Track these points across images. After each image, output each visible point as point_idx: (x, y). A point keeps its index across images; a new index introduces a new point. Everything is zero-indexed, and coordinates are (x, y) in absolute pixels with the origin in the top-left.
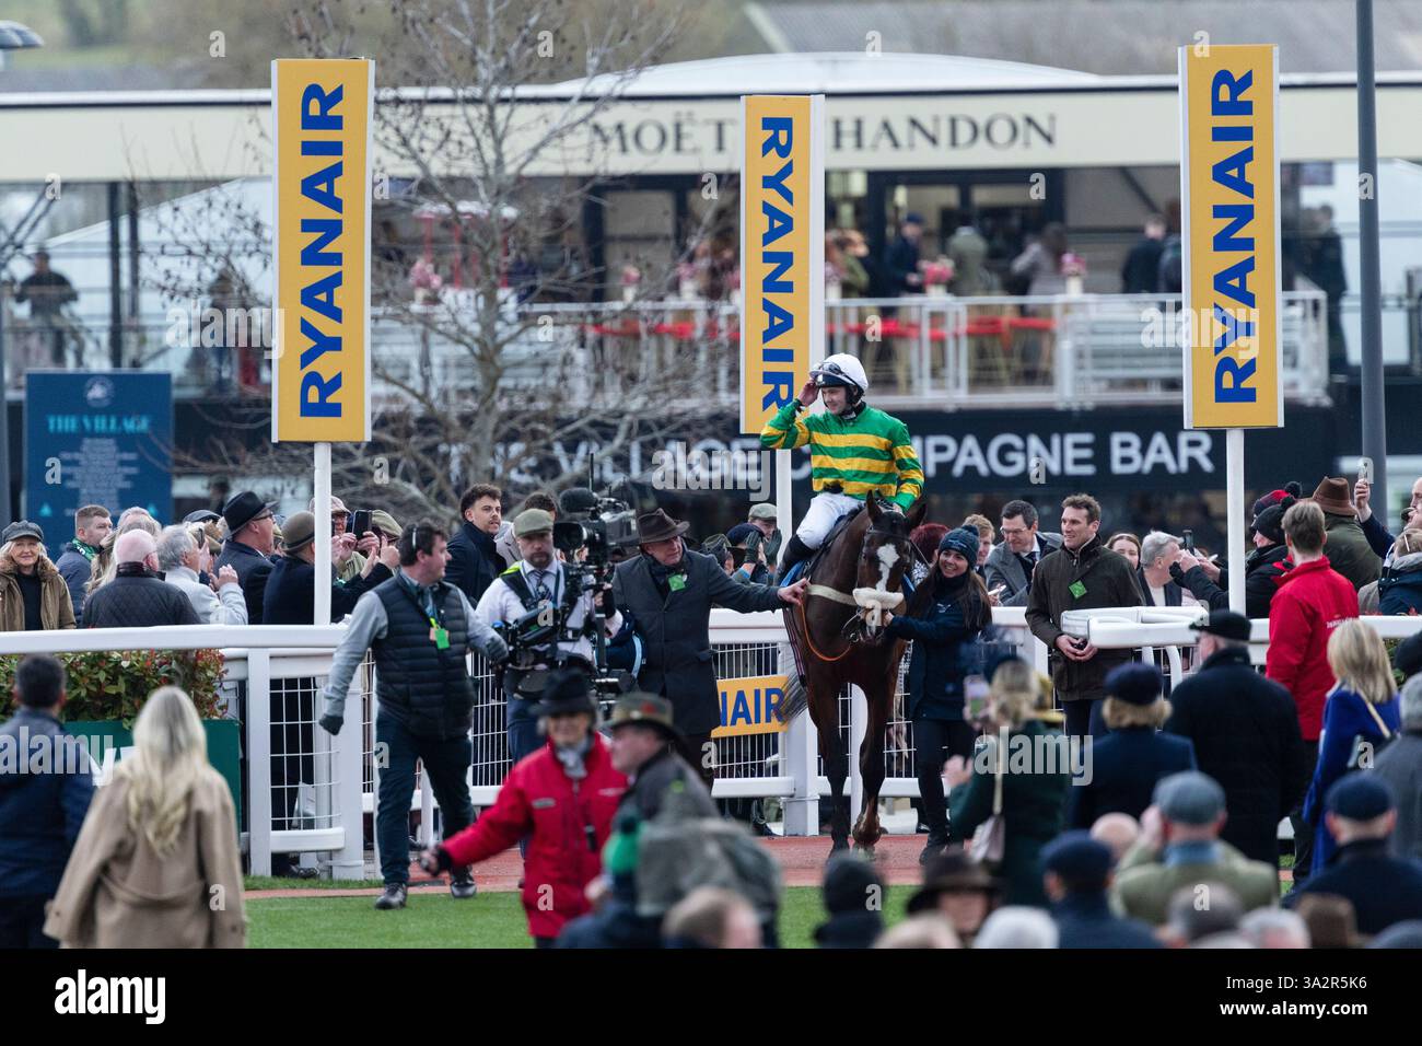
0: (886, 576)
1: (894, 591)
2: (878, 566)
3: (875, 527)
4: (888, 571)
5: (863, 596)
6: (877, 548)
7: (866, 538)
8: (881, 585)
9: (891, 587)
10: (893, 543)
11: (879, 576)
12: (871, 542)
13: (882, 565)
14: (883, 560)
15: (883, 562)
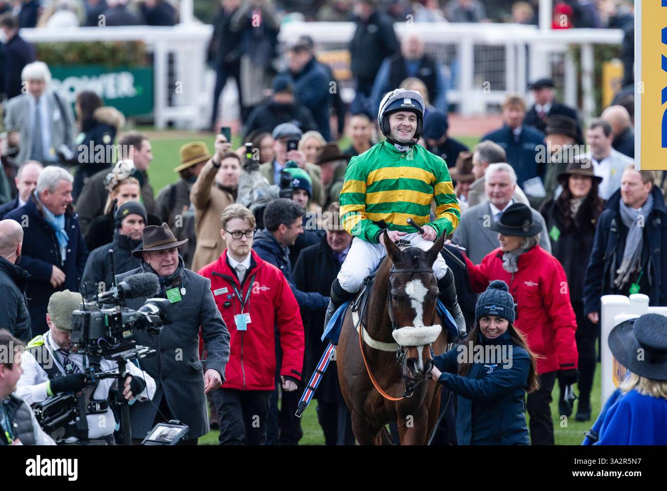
0: (420, 312)
1: (432, 325)
2: (410, 304)
3: (398, 267)
4: (421, 306)
5: (403, 335)
6: (405, 287)
7: (392, 280)
8: (418, 321)
9: (428, 321)
10: (418, 278)
11: (412, 315)
12: (397, 283)
13: (413, 301)
14: (414, 297)
15: (414, 299)
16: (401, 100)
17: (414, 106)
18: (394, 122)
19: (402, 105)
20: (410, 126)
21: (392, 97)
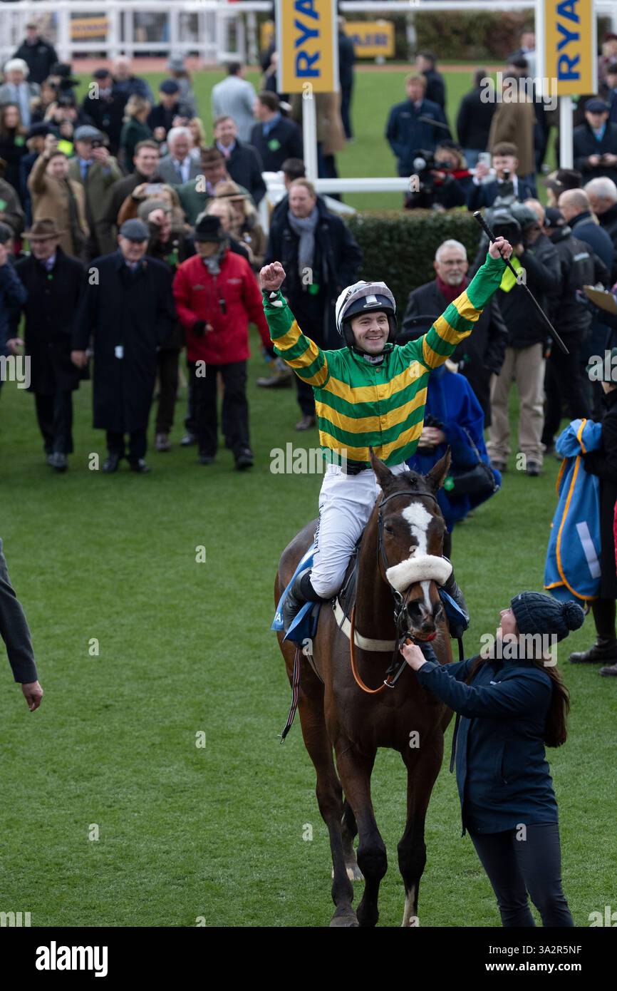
0: (423, 541)
1: (439, 556)
2: (410, 531)
3: (388, 493)
4: (424, 534)
6: (402, 511)
9: (434, 551)
10: (419, 501)
12: (391, 509)
13: (413, 528)
14: (414, 522)
15: (415, 525)
16: (362, 300)
17: (380, 303)
18: (358, 329)
19: (365, 306)
20: (382, 331)
21: (350, 298)
